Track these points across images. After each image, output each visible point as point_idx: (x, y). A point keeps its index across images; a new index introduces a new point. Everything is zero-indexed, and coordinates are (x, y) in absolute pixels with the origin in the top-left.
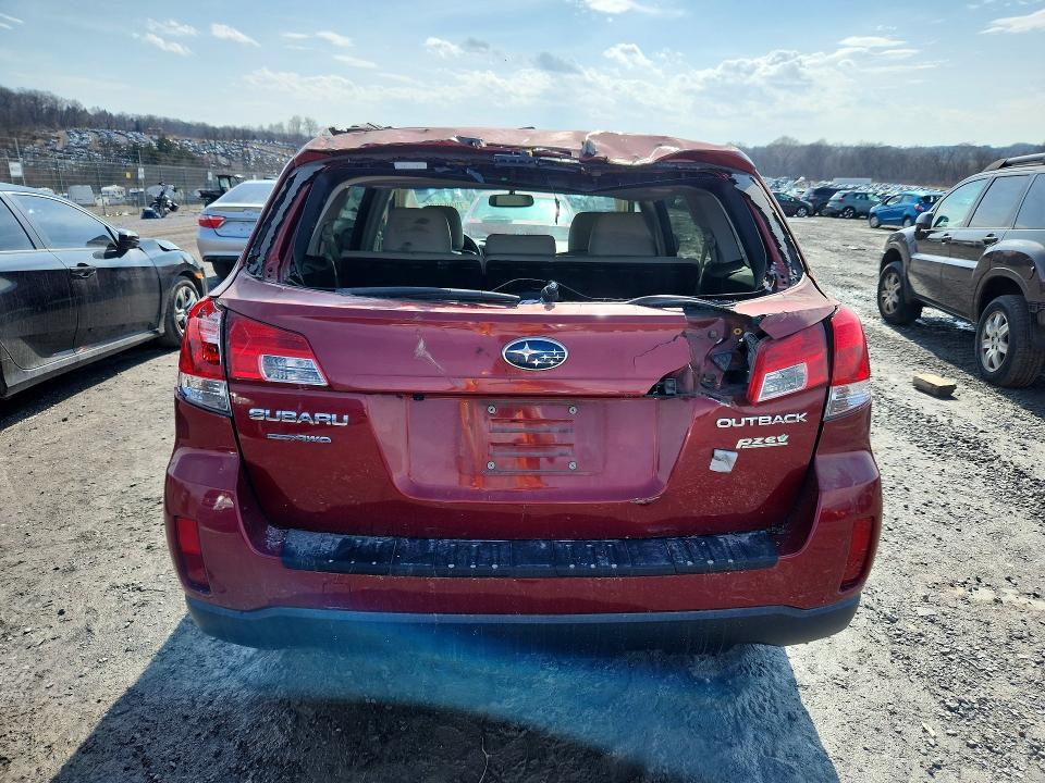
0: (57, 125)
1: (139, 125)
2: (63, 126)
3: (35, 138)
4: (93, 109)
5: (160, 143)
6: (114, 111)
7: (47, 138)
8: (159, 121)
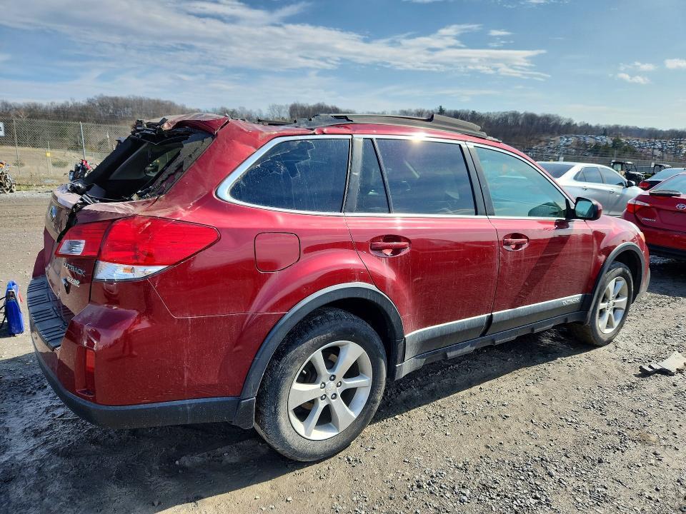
0: (556, 133)
1: (605, 132)
2: (559, 133)
3: (541, 141)
4: (580, 123)
5: (614, 142)
6: (593, 123)
7: (548, 141)
8: (622, 128)
